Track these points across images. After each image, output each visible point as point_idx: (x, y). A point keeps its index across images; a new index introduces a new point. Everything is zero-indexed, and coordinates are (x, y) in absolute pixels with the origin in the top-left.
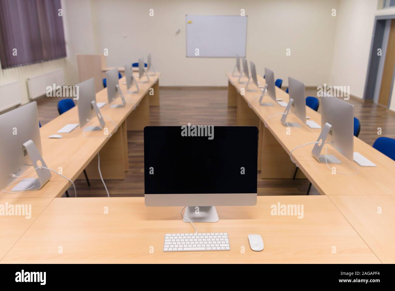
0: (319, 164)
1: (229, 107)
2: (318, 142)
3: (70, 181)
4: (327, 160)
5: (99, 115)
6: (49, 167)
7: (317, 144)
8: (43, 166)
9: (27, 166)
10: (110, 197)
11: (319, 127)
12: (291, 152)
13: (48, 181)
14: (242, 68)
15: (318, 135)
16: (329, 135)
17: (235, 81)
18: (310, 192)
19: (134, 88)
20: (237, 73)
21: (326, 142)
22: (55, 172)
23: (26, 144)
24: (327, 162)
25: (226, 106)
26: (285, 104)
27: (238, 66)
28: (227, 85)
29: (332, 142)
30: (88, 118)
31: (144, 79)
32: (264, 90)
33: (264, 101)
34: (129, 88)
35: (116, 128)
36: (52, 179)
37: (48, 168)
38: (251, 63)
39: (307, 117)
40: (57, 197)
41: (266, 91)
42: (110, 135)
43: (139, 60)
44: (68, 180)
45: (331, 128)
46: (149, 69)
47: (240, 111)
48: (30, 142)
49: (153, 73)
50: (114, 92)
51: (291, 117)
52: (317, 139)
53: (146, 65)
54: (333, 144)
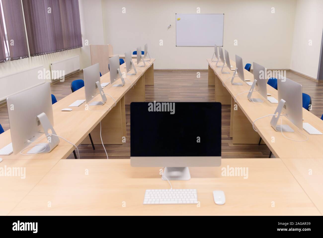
0: (276, 133)
1: (209, 86)
2: (275, 115)
3: (74, 146)
4: (282, 128)
5: (102, 92)
6: (58, 134)
7: (274, 116)
8: (53, 134)
9: (40, 133)
10: (108, 159)
11: (277, 101)
12: (253, 122)
13: (57, 146)
14: (219, 55)
15: (275, 108)
16: (284, 109)
17: (213, 66)
18: (272, 156)
19: (132, 71)
20: (216, 59)
21: (281, 114)
22: (63, 139)
23: (39, 116)
24: (282, 131)
25: (207, 85)
26: (251, 83)
27: (216, 53)
28: (207, 68)
29: (287, 115)
30: (93, 95)
31: (141, 63)
32: (235, 72)
33: (234, 81)
34: (128, 71)
35: (115, 103)
36: (60, 144)
37: (57, 136)
38: (225, 51)
39: (268, 94)
40: (63, 158)
41: (237, 73)
42: (110, 109)
43: (137, 49)
44: (73, 144)
45: (285, 103)
46: (145, 56)
47: (217, 89)
48: (43, 114)
49: (149, 59)
50: (115, 74)
51: (256, 94)
52: (275, 112)
53: (143, 53)
54: (287, 116)
